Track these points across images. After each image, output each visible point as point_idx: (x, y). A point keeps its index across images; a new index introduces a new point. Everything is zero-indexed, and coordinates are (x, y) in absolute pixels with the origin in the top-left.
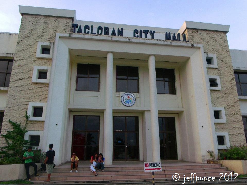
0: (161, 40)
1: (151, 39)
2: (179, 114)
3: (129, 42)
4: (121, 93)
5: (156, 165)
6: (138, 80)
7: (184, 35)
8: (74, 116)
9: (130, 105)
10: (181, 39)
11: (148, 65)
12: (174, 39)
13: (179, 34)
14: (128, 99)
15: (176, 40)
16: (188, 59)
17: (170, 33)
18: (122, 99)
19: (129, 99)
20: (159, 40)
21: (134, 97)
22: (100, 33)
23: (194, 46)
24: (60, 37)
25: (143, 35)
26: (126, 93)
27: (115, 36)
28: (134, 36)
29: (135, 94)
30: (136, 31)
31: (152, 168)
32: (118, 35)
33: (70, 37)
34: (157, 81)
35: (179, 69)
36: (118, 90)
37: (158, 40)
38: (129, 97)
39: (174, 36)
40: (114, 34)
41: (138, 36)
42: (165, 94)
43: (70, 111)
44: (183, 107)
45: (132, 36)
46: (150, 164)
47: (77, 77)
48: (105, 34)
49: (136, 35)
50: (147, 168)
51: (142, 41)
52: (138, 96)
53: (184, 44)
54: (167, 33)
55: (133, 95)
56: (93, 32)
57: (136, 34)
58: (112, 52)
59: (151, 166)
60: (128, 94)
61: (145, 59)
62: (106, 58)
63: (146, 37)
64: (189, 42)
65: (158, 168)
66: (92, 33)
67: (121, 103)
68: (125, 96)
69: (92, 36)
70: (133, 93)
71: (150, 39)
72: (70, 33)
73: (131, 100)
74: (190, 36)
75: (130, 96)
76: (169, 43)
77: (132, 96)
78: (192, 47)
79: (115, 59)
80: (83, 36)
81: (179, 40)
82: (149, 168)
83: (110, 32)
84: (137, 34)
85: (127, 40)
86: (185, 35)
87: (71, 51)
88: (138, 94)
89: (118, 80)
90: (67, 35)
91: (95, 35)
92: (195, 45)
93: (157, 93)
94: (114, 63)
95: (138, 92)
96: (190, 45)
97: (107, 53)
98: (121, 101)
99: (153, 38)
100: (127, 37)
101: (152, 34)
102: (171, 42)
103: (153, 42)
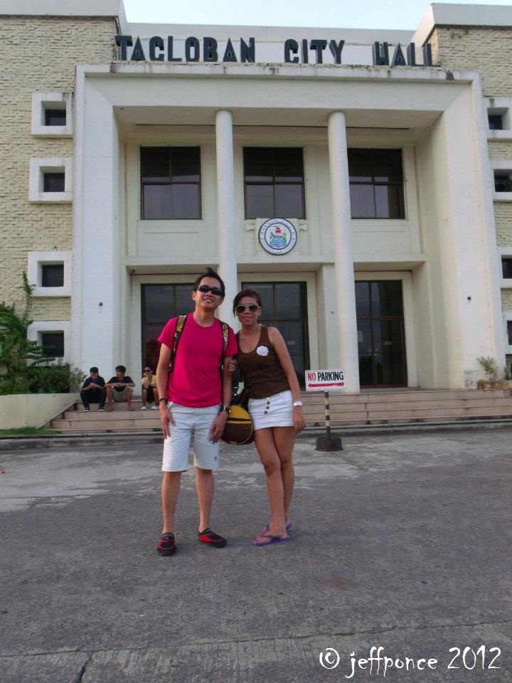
0: (361, 66)
1: (334, 66)
2: (413, 270)
3: (273, 77)
4: (259, 221)
5: (332, 375)
6: (302, 183)
7: (427, 47)
8: (143, 286)
9: (283, 251)
10: (419, 59)
11: (327, 141)
12: (399, 61)
13: (413, 45)
14: (276, 235)
15: (403, 64)
16: (436, 118)
17: (386, 45)
18: (262, 236)
19: (280, 235)
20: (356, 66)
21: (293, 231)
22: (192, 56)
23: (453, 79)
24: (88, 76)
25: (312, 54)
26: (273, 221)
27: (234, 63)
28: (287, 59)
29: (294, 221)
30: (291, 46)
31: (324, 382)
32: (243, 60)
33: (113, 74)
34: (351, 183)
35: (414, 148)
36: (250, 214)
37: (352, 67)
38: (278, 231)
39: (399, 52)
40: (230, 56)
41: (296, 60)
42: (375, 218)
43: (132, 273)
44: (422, 251)
45: (282, 59)
46: (319, 373)
47: (143, 184)
48: (205, 60)
49: (292, 56)
50: (313, 382)
51: (307, 71)
52: (305, 227)
53: (425, 74)
54: (377, 44)
55: (289, 225)
56: (175, 56)
57: (291, 52)
58: (229, 110)
59: (320, 379)
60: (279, 223)
61: (318, 124)
62: (212, 127)
63: (320, 60)
64: (440, 66)
65: (337, 381)
66: (171, 58)
67: (258, 245)
68: (269, 227)
69: (172, 66)
70: (290, 220)
71: (330, 66)
72: (112, 63)
73: (284, 239)
74: (446, 50)
75: (282, 228)
76: (382, 72)
77: (286, 227)
78: (448, 81)
79: (236, 128)
80: (147, 70)
81: (413, 63)
82: (316, 382)
83: (221, 50)
84: (295, 51)
85: (268, 72)
86: (429, 46)
87: (119, 112)
88: (302, 221)
89: (248, 186)
90: (106, 69)
91: (180, 63)
92: (457, 76)
93: (352, 218)
94: (234, 140)
95: (304, 217)
96: (442, 76)
97: (216, 111)
98: (260, 242)
99: (338, 60)
100: (268, 65)
101: (337, 49)
102: (389, 72)
103: (341, 72)
